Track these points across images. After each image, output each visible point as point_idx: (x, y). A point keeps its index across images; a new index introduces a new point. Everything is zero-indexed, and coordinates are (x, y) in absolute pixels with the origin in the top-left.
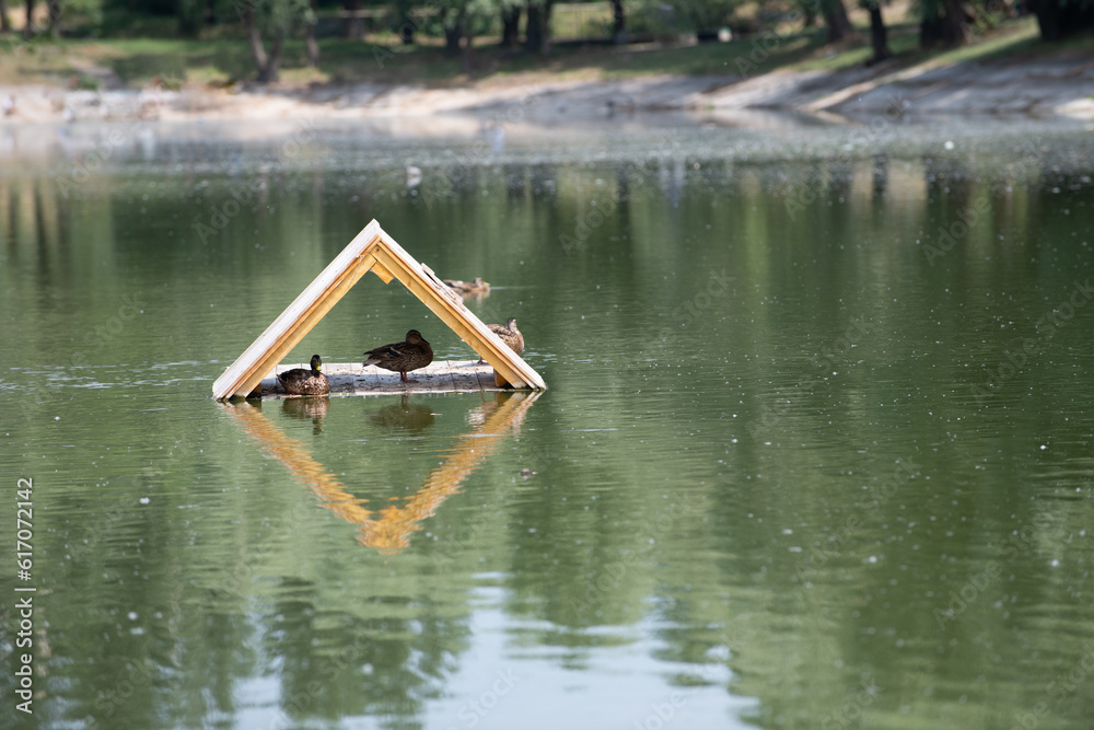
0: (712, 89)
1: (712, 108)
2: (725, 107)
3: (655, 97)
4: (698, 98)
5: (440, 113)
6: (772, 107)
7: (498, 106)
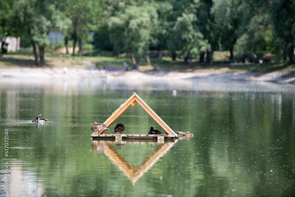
0: (258, 76)
1: (257, 81)
2: (260, 81)
3: (241, 77)
4: (252, 78)
5: (182, 79)
6: (274, 81)
7: (197, 78)
